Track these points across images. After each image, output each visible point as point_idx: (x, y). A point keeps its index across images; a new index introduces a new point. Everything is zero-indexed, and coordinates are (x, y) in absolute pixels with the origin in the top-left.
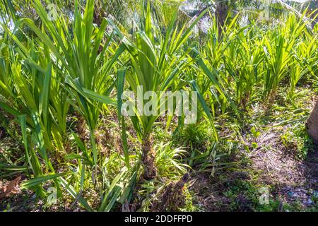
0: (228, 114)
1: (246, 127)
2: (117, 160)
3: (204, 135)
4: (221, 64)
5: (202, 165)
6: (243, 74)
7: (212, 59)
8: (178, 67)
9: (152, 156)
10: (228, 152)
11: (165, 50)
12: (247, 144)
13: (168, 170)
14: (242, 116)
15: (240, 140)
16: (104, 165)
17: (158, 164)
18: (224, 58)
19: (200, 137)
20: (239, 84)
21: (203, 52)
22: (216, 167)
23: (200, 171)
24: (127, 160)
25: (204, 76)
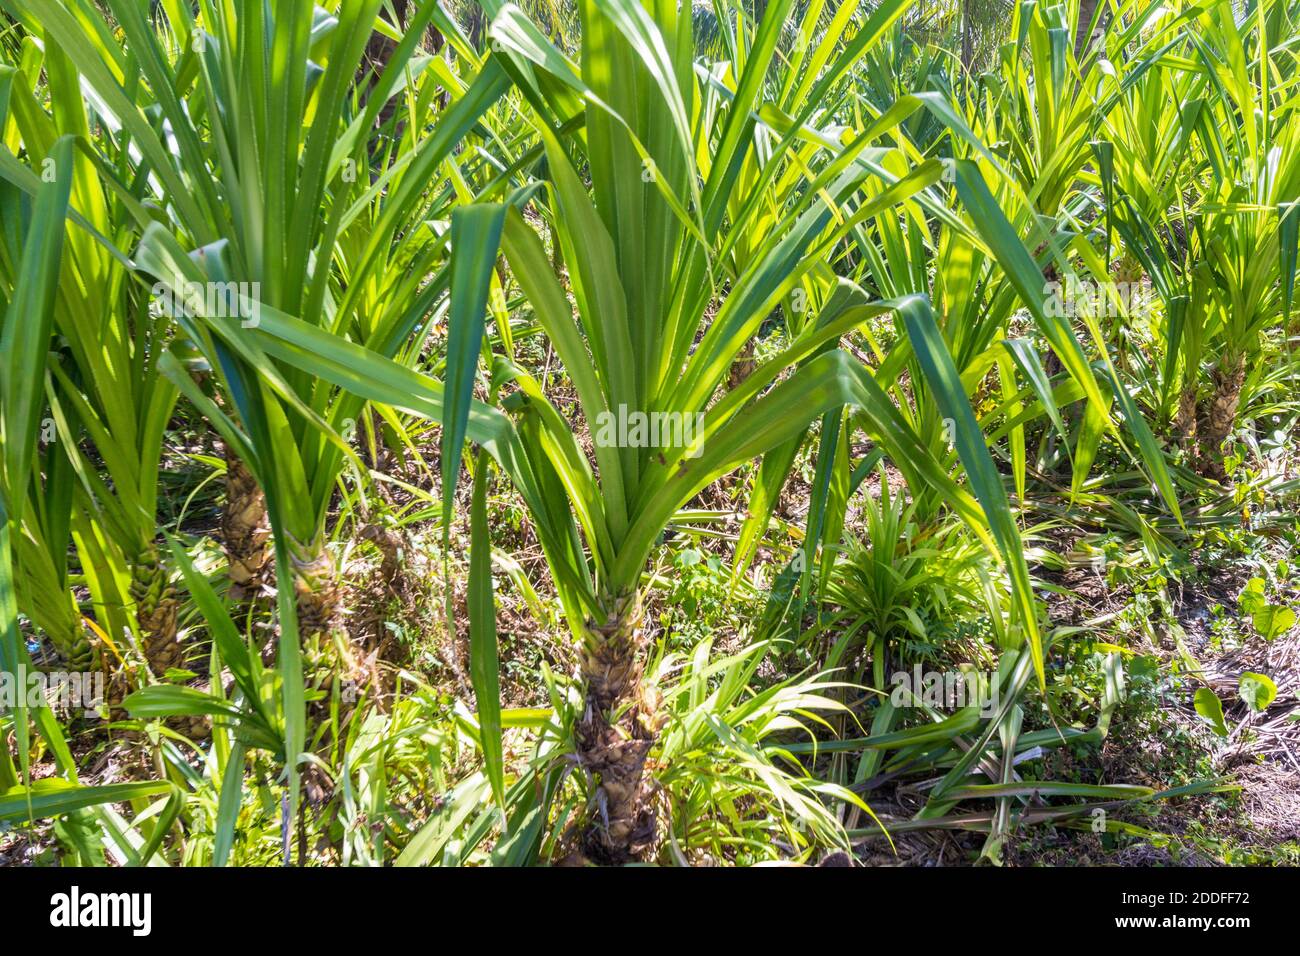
0: (1107, 488)
1: (1214, 571)
2: (431, 737)
3: (958, 608)
4: (1082, 185)
5: (937, 785)
6: (1211, 253)
7: (1034, 158)
8: (827, 198)
9: (638, 729)
10: (1091, 721)
11: (760, 87)
12: (1209, 674)
13: (729, 810)
14: (1190, 505)
15: (1169, 647)
16: (353, 754)
17: (672, 771)
18: (1104, 155)
19: (931, 619)
20: (1180, 315)
21: (980, 114)
22: (1015, 804)
23: (917, 820)
24: (491, 734)
25: (978, 257)
